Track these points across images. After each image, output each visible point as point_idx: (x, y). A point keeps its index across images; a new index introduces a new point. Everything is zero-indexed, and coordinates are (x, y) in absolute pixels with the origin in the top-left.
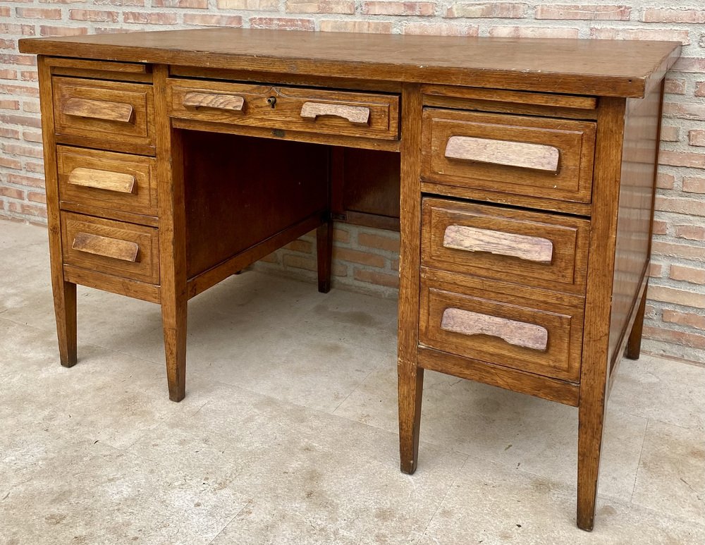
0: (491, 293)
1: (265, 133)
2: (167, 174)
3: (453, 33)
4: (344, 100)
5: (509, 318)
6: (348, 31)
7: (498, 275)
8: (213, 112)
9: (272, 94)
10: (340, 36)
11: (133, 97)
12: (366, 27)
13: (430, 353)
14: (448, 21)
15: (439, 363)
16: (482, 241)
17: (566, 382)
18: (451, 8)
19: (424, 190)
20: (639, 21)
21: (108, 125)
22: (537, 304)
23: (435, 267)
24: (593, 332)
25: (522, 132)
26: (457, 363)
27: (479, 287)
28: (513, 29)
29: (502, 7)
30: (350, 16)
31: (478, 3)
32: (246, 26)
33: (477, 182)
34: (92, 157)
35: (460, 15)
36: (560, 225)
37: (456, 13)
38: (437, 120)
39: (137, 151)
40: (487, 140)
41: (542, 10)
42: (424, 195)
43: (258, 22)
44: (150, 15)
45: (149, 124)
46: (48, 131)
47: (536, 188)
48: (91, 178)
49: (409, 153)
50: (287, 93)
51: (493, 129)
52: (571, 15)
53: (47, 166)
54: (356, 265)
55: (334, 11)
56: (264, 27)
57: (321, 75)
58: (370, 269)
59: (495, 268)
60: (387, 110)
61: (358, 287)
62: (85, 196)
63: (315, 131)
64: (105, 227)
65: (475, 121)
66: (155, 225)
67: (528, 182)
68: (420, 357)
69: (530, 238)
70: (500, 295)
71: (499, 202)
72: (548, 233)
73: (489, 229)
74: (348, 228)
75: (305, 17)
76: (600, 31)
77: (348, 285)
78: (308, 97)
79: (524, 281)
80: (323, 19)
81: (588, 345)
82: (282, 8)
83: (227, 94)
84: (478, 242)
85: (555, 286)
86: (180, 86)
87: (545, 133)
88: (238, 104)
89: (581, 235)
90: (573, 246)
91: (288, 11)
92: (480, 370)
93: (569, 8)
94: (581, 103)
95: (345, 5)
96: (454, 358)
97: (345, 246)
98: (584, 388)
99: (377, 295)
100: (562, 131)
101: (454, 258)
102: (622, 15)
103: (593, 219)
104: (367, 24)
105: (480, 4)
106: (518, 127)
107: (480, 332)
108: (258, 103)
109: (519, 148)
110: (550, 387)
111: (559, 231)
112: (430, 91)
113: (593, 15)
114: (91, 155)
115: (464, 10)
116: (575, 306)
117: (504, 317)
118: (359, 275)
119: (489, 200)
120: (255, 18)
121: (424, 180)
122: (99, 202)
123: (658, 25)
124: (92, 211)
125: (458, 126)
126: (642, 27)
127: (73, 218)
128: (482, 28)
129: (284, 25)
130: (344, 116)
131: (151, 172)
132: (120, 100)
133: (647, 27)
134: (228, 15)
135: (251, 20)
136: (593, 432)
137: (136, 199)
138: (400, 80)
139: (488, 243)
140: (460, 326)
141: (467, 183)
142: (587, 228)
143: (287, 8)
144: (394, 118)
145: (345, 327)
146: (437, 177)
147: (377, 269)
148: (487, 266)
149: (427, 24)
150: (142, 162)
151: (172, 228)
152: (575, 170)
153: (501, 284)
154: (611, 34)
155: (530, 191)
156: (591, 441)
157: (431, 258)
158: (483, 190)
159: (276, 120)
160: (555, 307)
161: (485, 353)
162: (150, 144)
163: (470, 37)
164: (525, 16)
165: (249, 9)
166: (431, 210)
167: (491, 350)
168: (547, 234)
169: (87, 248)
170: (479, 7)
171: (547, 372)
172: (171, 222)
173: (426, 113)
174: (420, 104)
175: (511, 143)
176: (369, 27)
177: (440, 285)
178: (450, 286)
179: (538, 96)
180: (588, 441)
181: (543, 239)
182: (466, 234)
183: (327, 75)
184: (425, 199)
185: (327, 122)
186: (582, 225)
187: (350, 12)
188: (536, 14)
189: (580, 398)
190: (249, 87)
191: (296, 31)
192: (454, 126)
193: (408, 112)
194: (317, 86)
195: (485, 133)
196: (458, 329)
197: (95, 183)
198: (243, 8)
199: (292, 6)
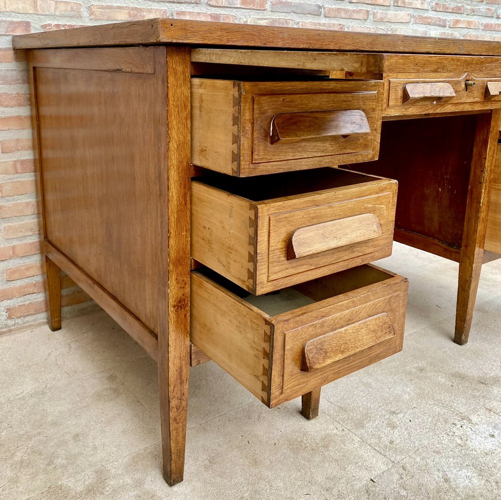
9: (468, 78)
11: (363, 99)
50: (475, 75)
78: (487, 78)
82: (85, 14)
83: (437, 82)
86: (397, 78)
91: (91, 17)
108: (458, 88)
127: (296, 325)
131: (391, 200)
143: (92, 14)
150: (383, 190)
159: (466, 102)
165: (40, 12)
169: (331, 357)
197: (335, 242)
198: (31, 12)
199: (98, 11)
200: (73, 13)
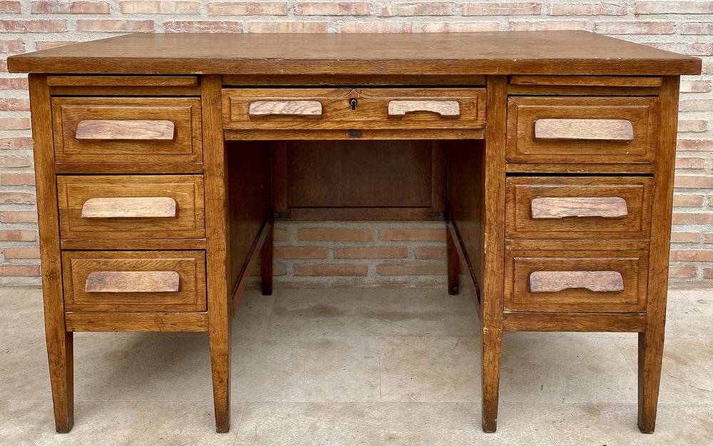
0: (570, 252)
1: (340, 135)
2: (219, 190)
3: (388, 30)
4: (431, 96)
5: (588, 270)
6: (282, 32)
7: (576, 235)
8: (283, 120)
9: (353, 96)
10: (271, 37)
11: (173, 112)
12: (300, 27)
13: (515, 316)
14: (383, 19)
15: (524, 323)
16: (566, 208)
17: (636, 313)
18: (386, 8)
19: (509, 171)
20: (547, 15)
21: (137, 146)
22: (611, 253)
23: (519, 238)
24: (656, 267)
25: (600, 111)
26: (541, 319)
27: (561, 248)
28: (443, 25)
29: (433, 6)
30: (283, 17)
31: (411, 2)
32: (159, 30)
33: (559, 157)
34: (112, 183)
35: (395, 14)
36: (630, 184)
37: (390, 12)
38: (522, 106)
39: (177, 170)
40: (571, 120)
41: (468, 8)
42: (508, 174)
43: (174, 26)
44: (30, 23)
45: (194, 139)
46: (45, 161)
47: (611, 156)
48: (113, 207)
49: (494, 139)
50: (369, 94)
51: (575, 110)
52: (493, 11)
53: (42, 202)
54: (296, 261)
55: (264, 12)
56: (182, 30)
57: (412, 74)
58: (312, 263)
59: (575, 229)
60: (475, 102)
61: (299, 282)
62: (101, 229)
63: (400, 128)
64: (130, 260)
65: (559, 105)
66: (201, 247)
67: (605, 152)
68: (505, 322)
69: (605, 198)
70: (578, 252)
71: (578, 172)
72: (620, 192)
73: (569, 196)
74: (286, 225)
75: (231, 19)
76: (517, 24)
77: (287, 283)
78: (391, 96)
79: (599, 236)
80: (253, 21)
81: (652, 279)
82: (203, 11)
83: (300, 100)
84: (563, 209)
85: (625, 236)
86: (240, 96)
87: (619, 110)
88: (316, 109)
89: (646, 190)
90: (640, 200)
91: (209, 14)
92: (562, 320)
93: (491, 5)
94: (652, 82)
95: (277, 6)
96: (537, 315)
97: (283, 244)
98: (649, 314)
99: (319, 286)
100: (632, 107)
101: (538, 227)
102: (535, 10)
103: (656, 176)
104: (301, 25)
105: (412, 4)
106: (596, 107)
107: (566, 287)
108: (337, 106)
109: (599, 124)
110: (622, 321)
111: (629, 189)
112: (520, 81)
113: (511, 12)
114: (111, 182)
115: (399, 9)
116: (642, 249)
117: (584, 270)
118: (299, 271)
119: (569, 172)
120: (170, 22)
121: (509, 161)
122: (122, 234)
123: (563, 17)
124: (111, 245)
125: (543, 110)
126: (549, 20)
127: (82, 257)
128: (415, 25)
129: (206, 28)
130: (435, 110)
131: (196, 191)
132: (156, 117)
133: (555, 19)
134: (137, 19)
135: (165, 24)
136: (657, 350)
137: (175, 223)
138: (494, 73)
139: (573, 208)
140: (548, 286)
141: (550, 160)
142: (651, 183)
143: (210, 11)
144: (481, 108)
145: (317, 322)
146: (522, 157)
147: (319, 262)
148: (567, 229)
149: (363, 22)
150: (184, 181)
151: (225, 247)
152: (643, 138)
153: (580, 242)
154: (526, 26)
155: (606, 160)
156: (655, 357)
157: (515, 230)
158: (565, 163)
159: (357, 120)
160: (626, 253)
161: (566, 304)
162: (195, 161)
163: (405, 33)
164: (454, 13)
165: (163, 12)
166: (515, 188)
167: (572, 301)
168: (620, 194)
169: (108, 288)
170: (412, 6)
171: (620, 308)
172: (223, 241)
173: (511, 101)
174: (505, 93)
175: (591, 120)
176: (303, 27)
177: (524, 254)
178: (533, 253)
179: (617, 79)
180: (653, 358)
181: (617, 198)
182: (551, 204)
183: (420, 73)
184: (508, 178)
185: (413, 118)
186: (647, 182)
187: (282, 13)
188: (463, 11)
189: (646, 324)
190: (325, 91)
191: (222, 34)
192: (538, 110)
193: (493, 101)
194: (398, 84)
195: (567, 114)
196: (547, 289)
197: (122, 212)
198: (155, 12)
199: (215, 9)
200: (192, 11)
